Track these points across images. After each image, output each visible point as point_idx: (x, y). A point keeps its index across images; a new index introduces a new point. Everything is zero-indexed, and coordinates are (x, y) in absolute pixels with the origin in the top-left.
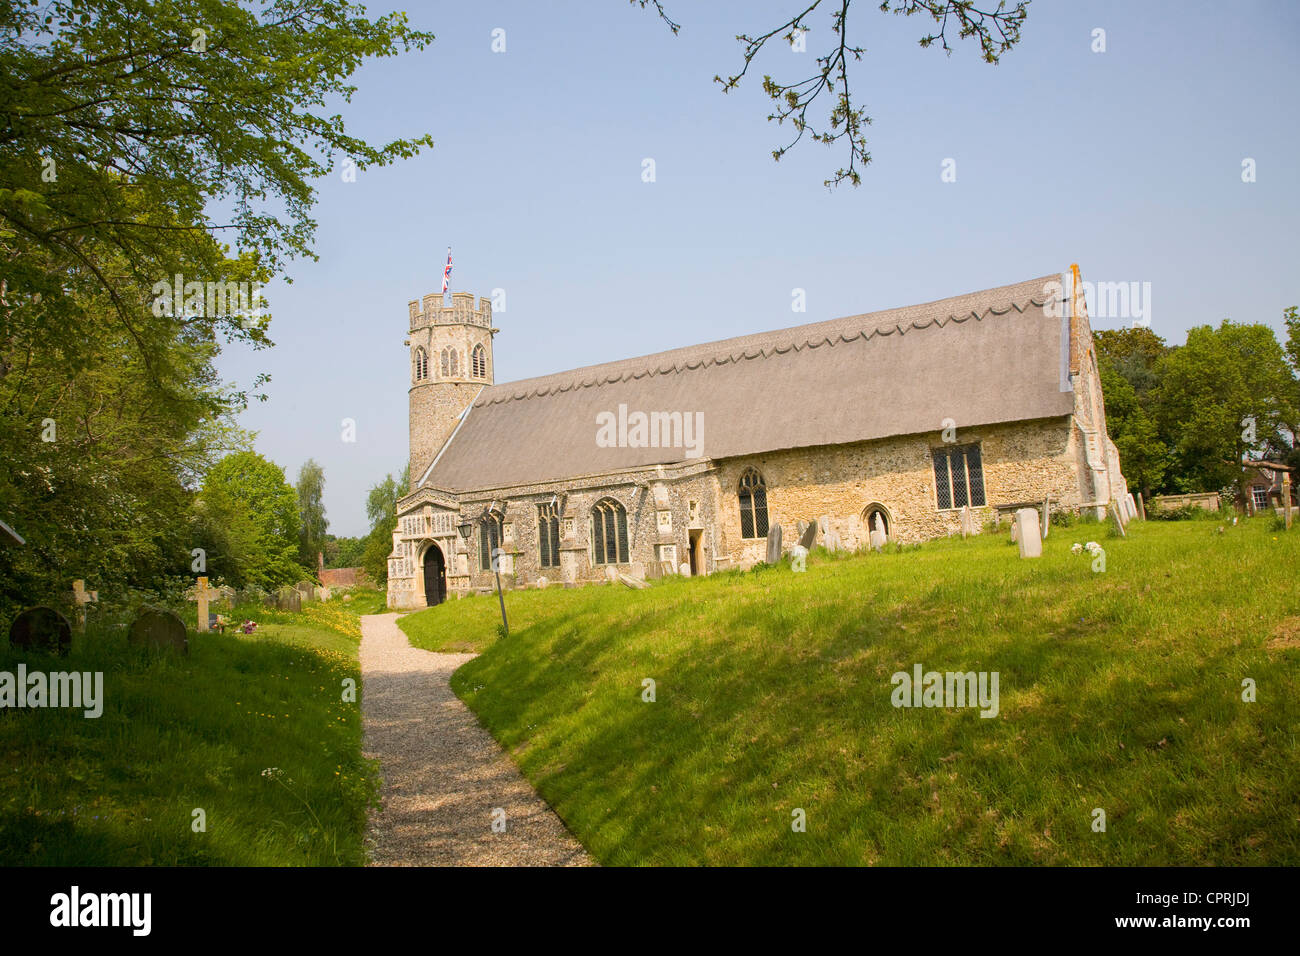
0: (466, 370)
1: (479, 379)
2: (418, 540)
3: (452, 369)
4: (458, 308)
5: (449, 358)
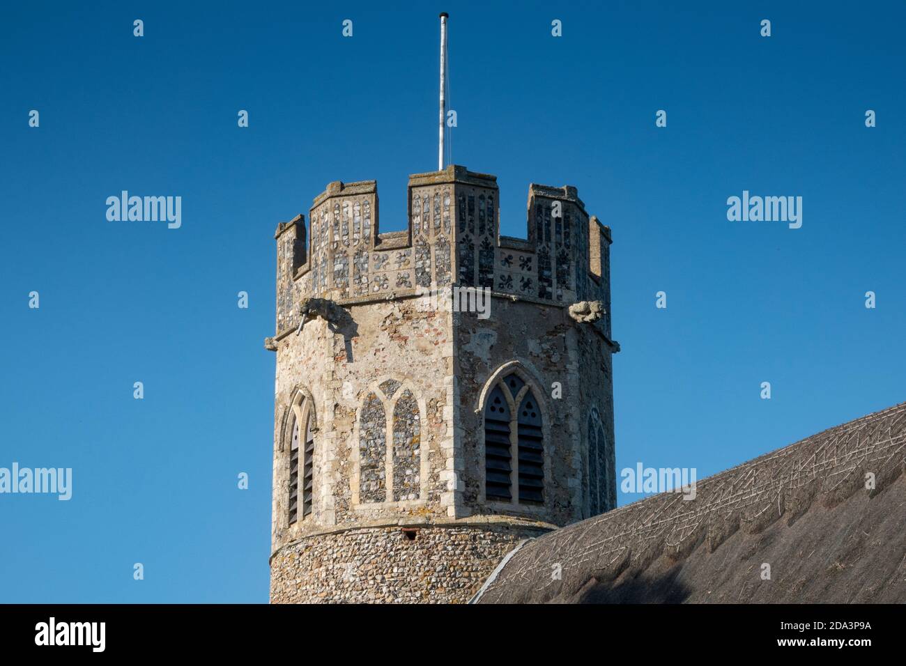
0: (450, 474)
4: (427, 232)
5: (389, 430)
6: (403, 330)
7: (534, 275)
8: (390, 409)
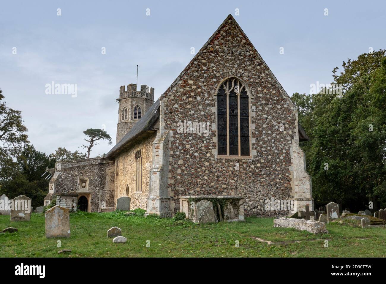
0: (130, 117)
1: (137, 120)
6: (126, 102)
7: (141, 95)
8: (125, 110)
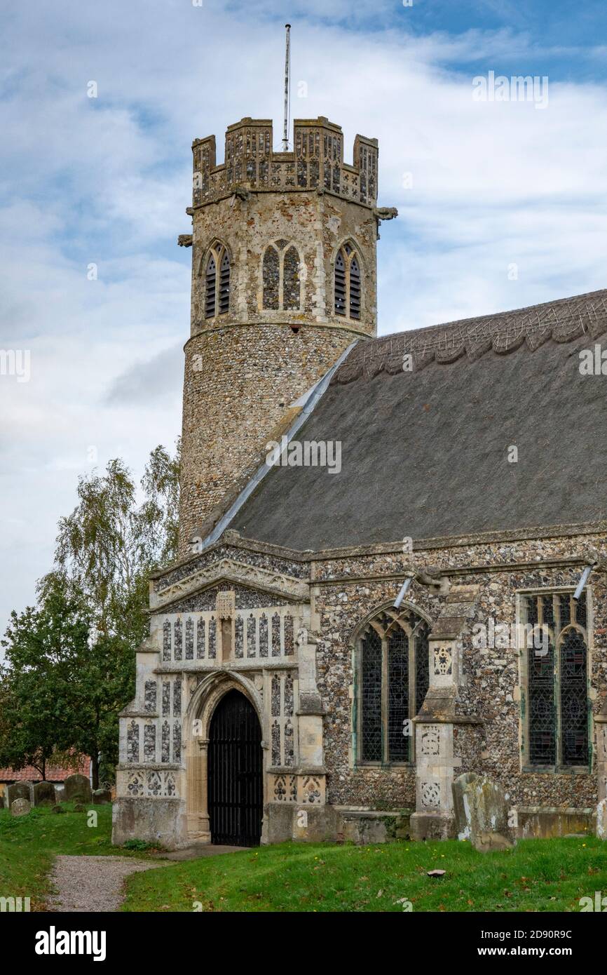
0: (318, 297)
1: (347, 321)
2: (198, 674)
3: (287, 294)
4: (305, 154)
5: (281, 269)
6: (291, 211)
8: (282, 256)
